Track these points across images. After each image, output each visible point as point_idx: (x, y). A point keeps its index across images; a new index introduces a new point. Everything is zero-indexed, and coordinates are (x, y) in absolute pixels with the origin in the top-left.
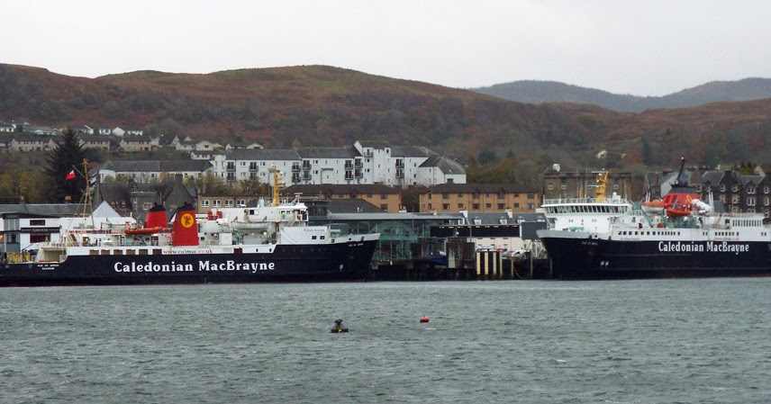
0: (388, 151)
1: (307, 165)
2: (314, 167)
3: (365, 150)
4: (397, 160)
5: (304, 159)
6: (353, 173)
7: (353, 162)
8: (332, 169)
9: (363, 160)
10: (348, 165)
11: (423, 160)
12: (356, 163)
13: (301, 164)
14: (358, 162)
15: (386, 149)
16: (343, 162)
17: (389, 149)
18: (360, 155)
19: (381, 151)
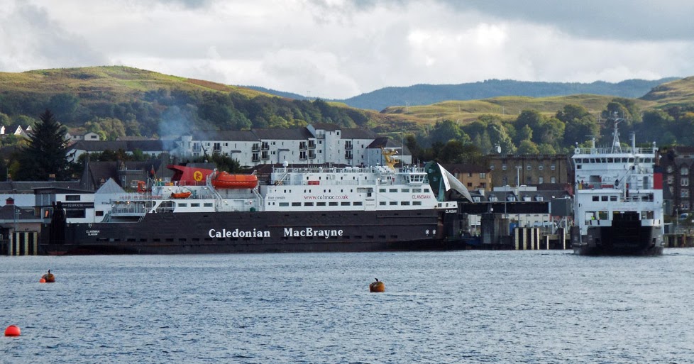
0: (338, 134)
1: (266, 146)
2: (272, 148)
3: (318, 132)
4: (347, 142)
5: (262, 140)
6: (307, 154)
7: (307, 144)
8: (288, 150)
9: (316, 141)
10: (302, 146)
11: (369, 142)
12: (309, 145)
13: (260, 145)
14: (311, 144)
15: (337, 131)
16: (298, 142)
17: (340, 131)
18: (314, 137)
19: (332, 132)
